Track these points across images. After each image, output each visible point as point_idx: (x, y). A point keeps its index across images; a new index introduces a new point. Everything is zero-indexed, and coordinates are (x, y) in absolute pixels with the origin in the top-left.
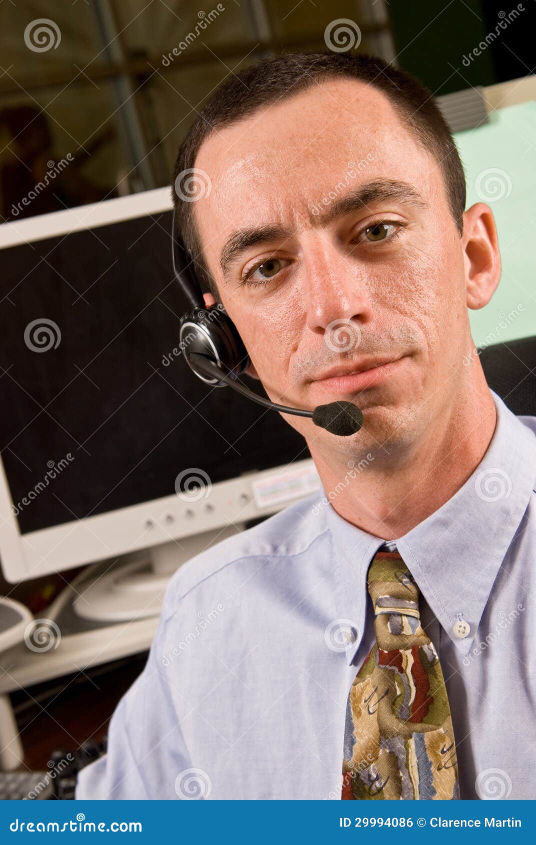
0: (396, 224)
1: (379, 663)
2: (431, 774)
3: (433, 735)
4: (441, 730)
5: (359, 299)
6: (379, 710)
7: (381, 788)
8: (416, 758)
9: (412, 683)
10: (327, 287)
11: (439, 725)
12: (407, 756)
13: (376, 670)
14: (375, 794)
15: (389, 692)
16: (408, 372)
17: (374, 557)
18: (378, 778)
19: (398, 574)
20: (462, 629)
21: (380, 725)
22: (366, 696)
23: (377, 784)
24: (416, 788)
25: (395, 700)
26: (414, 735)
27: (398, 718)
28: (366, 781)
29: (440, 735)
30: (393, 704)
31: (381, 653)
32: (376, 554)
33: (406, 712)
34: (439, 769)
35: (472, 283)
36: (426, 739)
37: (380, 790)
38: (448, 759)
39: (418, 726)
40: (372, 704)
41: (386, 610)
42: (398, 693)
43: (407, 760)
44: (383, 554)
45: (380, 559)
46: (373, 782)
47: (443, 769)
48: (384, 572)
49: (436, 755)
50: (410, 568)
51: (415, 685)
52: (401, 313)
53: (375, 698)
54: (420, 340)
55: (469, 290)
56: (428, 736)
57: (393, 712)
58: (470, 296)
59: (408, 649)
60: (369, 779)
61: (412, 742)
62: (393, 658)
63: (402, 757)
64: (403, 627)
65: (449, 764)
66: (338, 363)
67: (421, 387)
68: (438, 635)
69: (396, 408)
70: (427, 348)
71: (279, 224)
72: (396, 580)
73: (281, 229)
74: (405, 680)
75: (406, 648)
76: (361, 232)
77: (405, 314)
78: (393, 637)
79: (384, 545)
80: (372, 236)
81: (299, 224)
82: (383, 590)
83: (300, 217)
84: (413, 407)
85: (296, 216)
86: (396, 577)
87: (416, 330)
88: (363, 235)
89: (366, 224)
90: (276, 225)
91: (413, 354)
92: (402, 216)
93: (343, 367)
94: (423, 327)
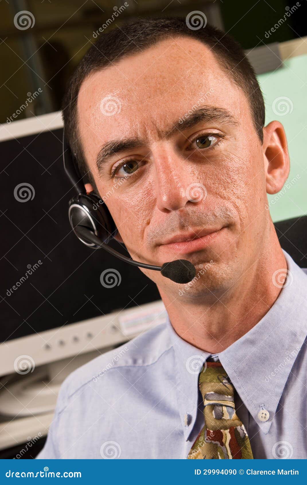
0: (217, 136)
1: (207, 439)
9: (229, 453)
13: (205, 444)
16: (226, 239)
19: (220, 377)
20: (264, 415)
31: (208, 432)
35: (269, 176)
41: (212, 402)
44: (210, 363)
48: (210, 376)
50: (228, 373)
51: (232, 454)
52: (221, 198)
54: (234, 216)
55: (268, 181)
58: (268, 185)
59: (227, 429)
64: (223, 414)
67: (236, 249)
68: (247, 419)
69: (218, 264)
70: (239, 221)
71: (137, 138)
72: (218, 381)
73: (139, 141)
74: (225, 451)
75: (225, 428)
76: (193, 142)
77: (224, 198)
78: (217, 421)
79: (210, 357)
80: (200, 145)
81: (150, 137)
82: (209, 388)
83: (151, 133)
84: (230, 263)
85: (149, 132)
86: (219, 379)
87: (232, 209)
88: (195, 144)
89: (196, 136)
90: (135, 138)
91: (229, 226)
92: (221, 131)
93: (181, 235)
94: (237, 207)
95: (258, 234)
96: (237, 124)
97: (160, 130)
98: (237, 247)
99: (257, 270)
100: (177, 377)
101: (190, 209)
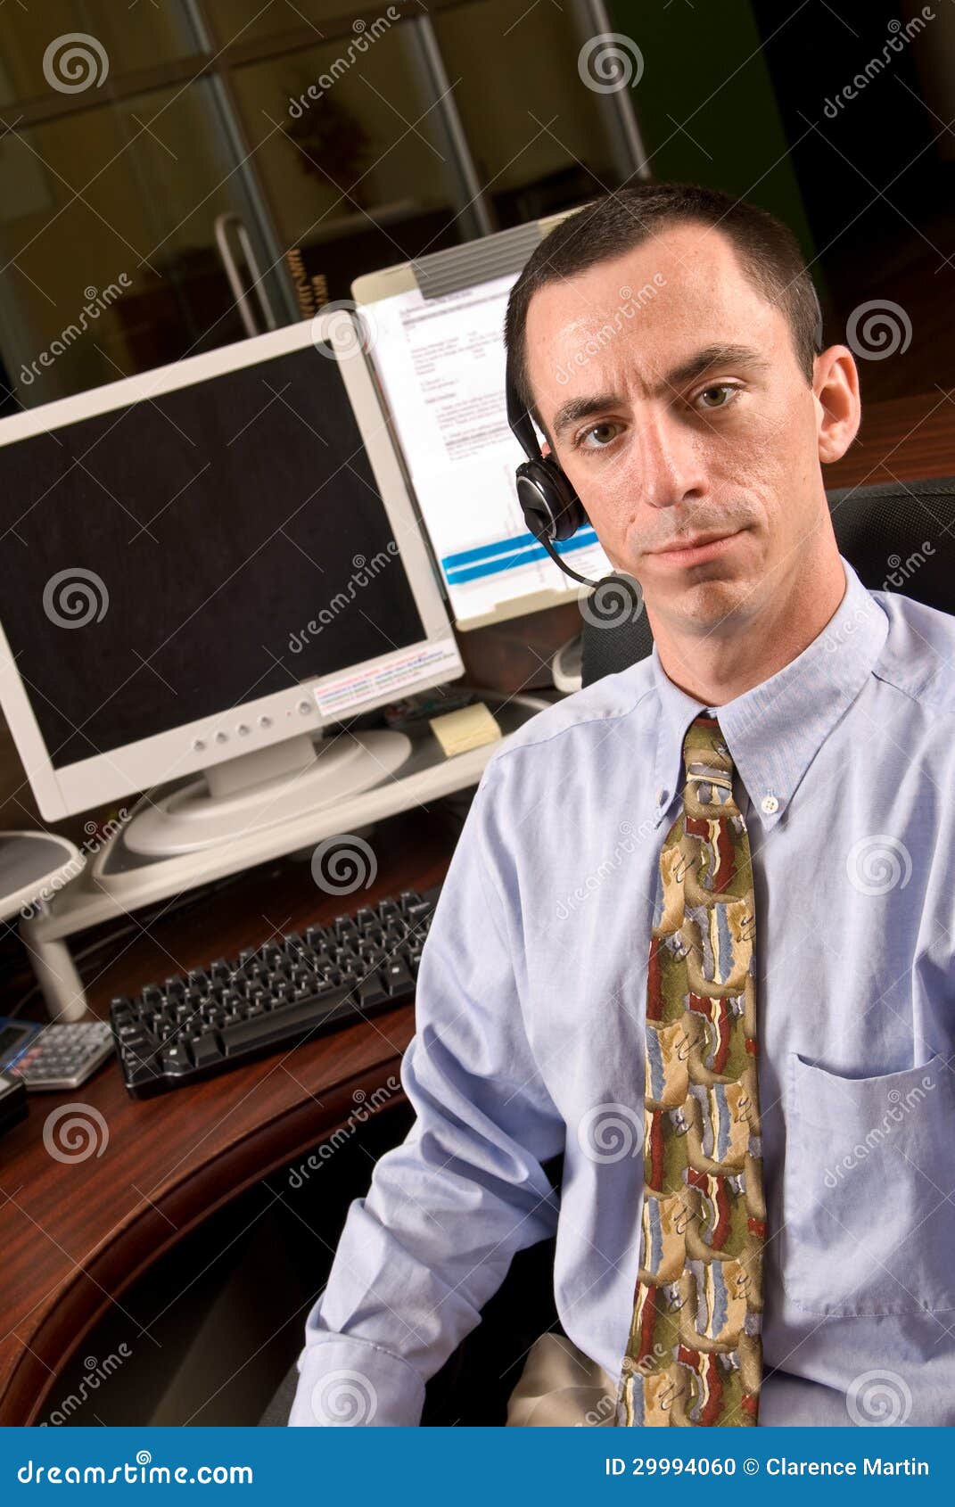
0: (735, 387)
1: (687, 832)
2: (730, 944)
3: (734, 906)
4: (743, 902)
5: (693, 472)
6: (685, 878)
7: (685, 956)
8: (717, 928)
9: (717, 854)
10: (660, 463)
11: (741, 897)
12: (710, 925)
13: (683, 838)
14: (679, 962)
15: (695, 861)
16: (745, 546)
17: (692, 723)
18: (681, 947)
19: (714, 743)
20: (770, 805)
21: (685, 893)
22: (674, 865)
23: (681, 951)
24: (717, 958)
25: (701, 869)
26: (717, 905)
27: (702, 888)
28: (671, 949)
29: (741, 906)
30: (698, 873)
31: (689, 821)
32: (694, 720)
33: (710, 883)
34: (738, 941)
35: (824, 435)
36: (727, 911)
37: (683, 958)
38: (746, 932)
39: (721, 897)
40: (680, 872)
41: (697, 778)
42: (704, 862)
43: (710, 930)
44: (702, 721)
45: (698, 725)
46: (677, 949)
47: (742, 941)
48: (701, 739)
49: (736, 927)
50: (726, 738)
51: (721, 855)
52: (739, 484)
53: (683, 867)
54: (758, 510)
55: (821, 442)
56: (729, 907)
57: (698, 881)
58: (823, 449)
59: (716, 819)
60: (674, 947)
61: (714, 912)
62: (700, 828)
63: (705, 926)
64: (712, 797)
65: (748, 937)
66: (674, 539)
67: (762, 559)
68: (746, 807)
69: (734, 581)
70: (766, 519)
71: (613, 394)
72: (711, 748)
73: (616, 399)
74: (710, 850)
75: (714, 818)
76: (699, 395)
77: (744, 485)
78: (701, 806)
79: (705, 711)
80: (711, 401)
81: (634, 392)
82: (698, 758)
83: (633, 388)
84: (753, 580)
85: (630, 385)
86: (713, 746)
87: (756, 502)
88: (701, 401)
89: (702, 388)
90: (609, 395)
91: (751, 528)
92: (741, 379)
93: (678, 543)
94: (761, 498)
95: (799, 532)
96: (766, 367)
97: (647, 383)
98: (765, 556)
99: (797, 583)
100: (660, 735)
101: (691, 502)
